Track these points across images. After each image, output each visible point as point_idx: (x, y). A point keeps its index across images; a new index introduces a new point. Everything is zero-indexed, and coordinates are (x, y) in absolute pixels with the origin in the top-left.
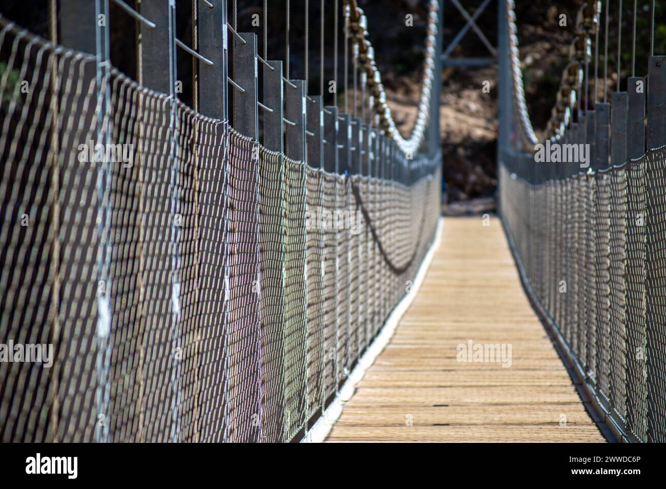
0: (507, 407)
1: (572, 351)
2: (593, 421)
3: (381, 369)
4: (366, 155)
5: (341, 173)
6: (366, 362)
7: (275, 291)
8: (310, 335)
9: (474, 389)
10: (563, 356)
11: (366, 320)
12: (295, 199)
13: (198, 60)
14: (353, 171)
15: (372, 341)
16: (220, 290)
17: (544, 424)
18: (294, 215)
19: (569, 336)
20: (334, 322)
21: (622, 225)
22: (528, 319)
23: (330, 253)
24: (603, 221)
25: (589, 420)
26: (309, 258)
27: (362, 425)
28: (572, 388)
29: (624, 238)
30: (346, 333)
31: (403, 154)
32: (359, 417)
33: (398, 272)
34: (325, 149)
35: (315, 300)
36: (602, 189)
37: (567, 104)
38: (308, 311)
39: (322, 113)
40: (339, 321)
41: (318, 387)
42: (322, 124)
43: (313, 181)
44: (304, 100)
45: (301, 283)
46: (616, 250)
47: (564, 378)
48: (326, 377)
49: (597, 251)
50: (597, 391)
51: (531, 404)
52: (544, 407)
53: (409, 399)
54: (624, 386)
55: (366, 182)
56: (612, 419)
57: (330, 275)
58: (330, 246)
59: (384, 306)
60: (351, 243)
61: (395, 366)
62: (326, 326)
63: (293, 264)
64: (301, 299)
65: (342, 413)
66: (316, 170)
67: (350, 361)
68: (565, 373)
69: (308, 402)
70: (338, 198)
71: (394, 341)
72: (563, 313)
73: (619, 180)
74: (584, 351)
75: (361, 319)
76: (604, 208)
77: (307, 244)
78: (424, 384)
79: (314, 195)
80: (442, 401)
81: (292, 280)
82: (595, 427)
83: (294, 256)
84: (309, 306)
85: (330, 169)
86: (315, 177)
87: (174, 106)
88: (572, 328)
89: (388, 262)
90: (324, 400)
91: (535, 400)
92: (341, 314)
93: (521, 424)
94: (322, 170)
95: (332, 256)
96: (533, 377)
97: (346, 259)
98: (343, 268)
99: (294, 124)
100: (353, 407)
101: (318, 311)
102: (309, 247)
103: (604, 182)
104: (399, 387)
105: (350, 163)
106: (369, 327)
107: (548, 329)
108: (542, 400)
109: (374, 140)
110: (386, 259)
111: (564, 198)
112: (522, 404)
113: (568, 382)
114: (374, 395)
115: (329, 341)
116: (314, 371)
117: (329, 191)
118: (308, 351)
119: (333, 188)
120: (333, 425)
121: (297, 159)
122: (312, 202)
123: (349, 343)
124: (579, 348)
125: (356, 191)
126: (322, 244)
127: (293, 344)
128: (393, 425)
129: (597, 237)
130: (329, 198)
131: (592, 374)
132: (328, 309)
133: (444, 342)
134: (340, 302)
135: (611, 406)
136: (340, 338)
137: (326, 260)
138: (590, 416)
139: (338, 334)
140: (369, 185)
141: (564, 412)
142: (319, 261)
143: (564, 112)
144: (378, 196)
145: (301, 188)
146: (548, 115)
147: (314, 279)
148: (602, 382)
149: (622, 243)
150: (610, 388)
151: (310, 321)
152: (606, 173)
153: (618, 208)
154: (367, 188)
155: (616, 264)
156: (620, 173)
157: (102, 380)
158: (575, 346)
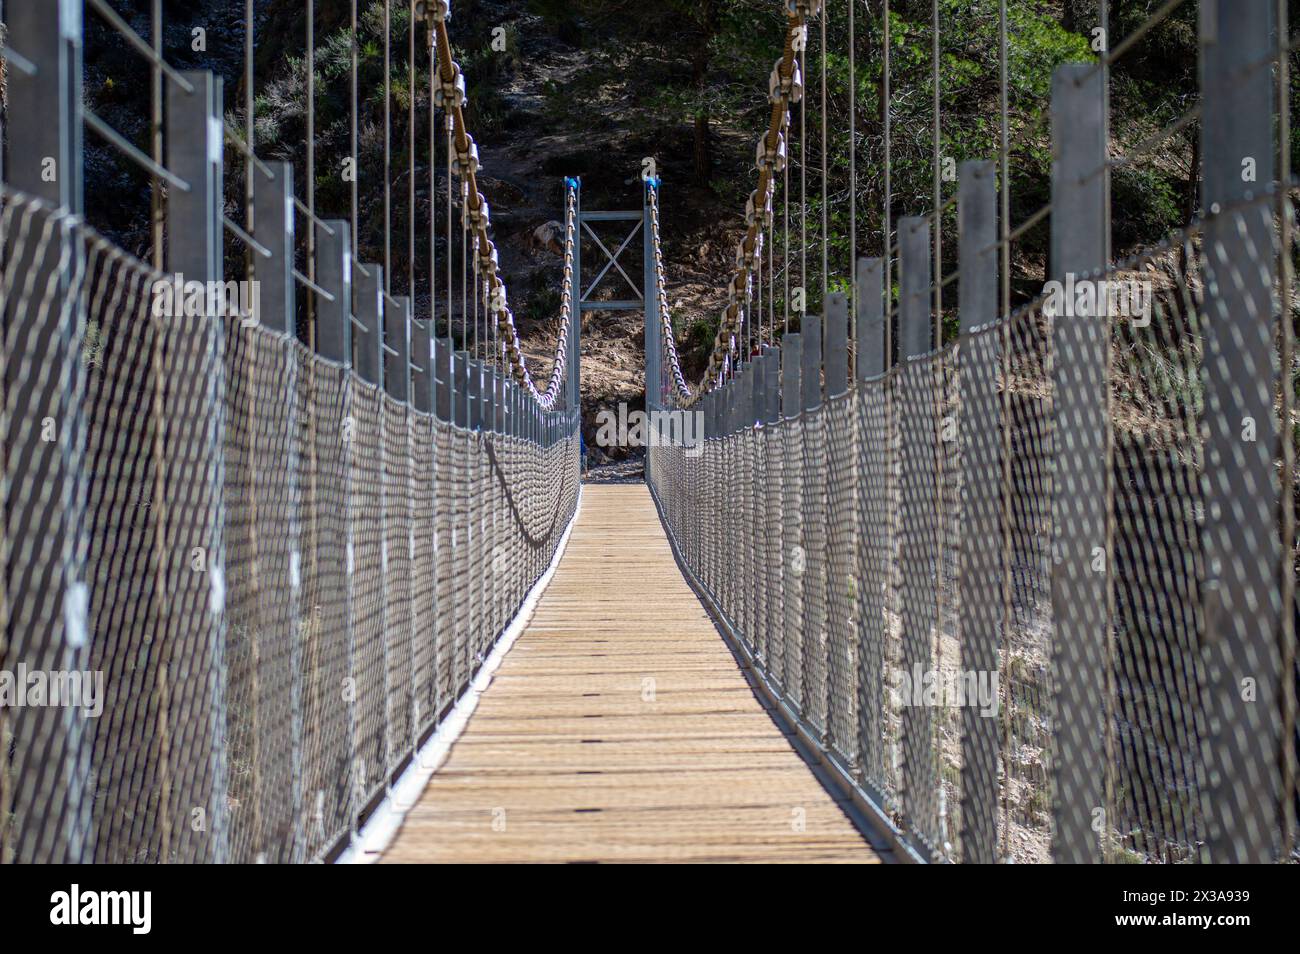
0: (667, 695)
1: (736, 631)
2: (764, 708)
3: (521, 655)
4: (500, 408)
5: (473, 428)
6: (502, 646)
7: (402, 564)
8: (441, 614)
9: (628, 675)
10: (726, 637)
11: (501, 599)
12: (424, 457)
13: (315, 294)
14: (486, 426)
15: (508, 623)
16: (342, 561)
17: (709, 713)
18: (422, 476)
19: (733, 614)
20: (466, 600)
21: (796, 485)
22: (685, 596)
23: (463, 520)
24: (774, 481)
25: (759, 707)
26: (440, 526)
27: (501, 718)
28: (739, 673)
29: (800, 499)
30: (480, 614)
31: (538, 407)
32: (497, 709)
33: (536, 545)
34: (456, 399)
35: (445, 574)
36: (772, 444)
37: (725, 351)
38: (438, 588)
39: (452, 358)
40: (472, 600)
41: (449, 675)
42: (452, 371)
43: (443, 436)
44: (433, 342)
45: (430, 555)
46: (790, 513)
47: (728, 661)
48: (460, 663)
49: (767, 515)
50: (767, 675)
51: (694, 691)
52: (708, 694)
53: (554, 689)
54: (799, 667)
55: (500, 440)
56: (785, 706)
57: (463, 546)
58: (462, 512)
59: (521, 584)
60: (485, 509)
61: (536, 651)
62: (459, 605)
63: (421, 532)
64: (431, 572)
65: (478, 705)
66: (445, 424)
67: (485, 646)
68: (730, 656)
69: (439, 693)
70: (470, 457)
71: (533, 624)
72: (726, 589)
73: (793, 433)
74: (751, 630)
75: (496, 598)
76: (774, 466)
77: (436, 510)
78: (571, 671)
79: (444, 453)
80: (593, 690)
81: (420, 551)
82: (766, 715)
83: (422, 522)
84: (440, 581)
85: (462, 424)
86: (445, 432)
87: (291, 347)
88: (737, 605)
89: (525, 533)
90: (457, 689)
91: (698, 686)
92: (474, 591)
93: (683, 714)
94: (453, 424)
95: (464, 524)
96: (694, 661)
97: (480, 527)
98: (477, 539)
99: (421, 370)
100: (490, 698)
101: (450, 587)
102: (439, 513)
103: (774, 437)
104: (542, 675)
105: (482, 415)
106: (505, 606)
107: (708, 607)
108: (706, 687)
109: (508, 391)
110: (522, 529)
111: (726, 457)
112: (683, 691)
113: (734, 666)
114: (515, 684)
115: (462, 622)
116: (446, 656)
117: (460, 449)
118: (440, 633)
119: (465, 445)
120: (469, 718)
121: (425, 410)
122: (442, 460)
123: (484, 625)
124: (745, 627)
125: (489, 449)
126: (453, 510)
127: (423, 625)
128: (537, 717)
129: (767, 500)
130: (461, 457)
131: (761, 657)
132: (461, 585)
133: (591, 623)
134: (474, 578)
135: (783, 692)
136: (474, 619)
137: (458, 528)
138: (760, 703)
139: (472, 614)
140: (506, 445)
141: (730, 698)
142: (450, 530)
143: (722, 360)
144: (513, 456)
145: (429, 444)
146: (703, 364)
147: (444, 550)
148: (773, 664)
149: (797, 505)
150: (783, 671)
151: (440, 598)
152: (777, 426)
153: (792, 465)
154: (502, 446)
155: (790, 530)
156: (794, 426)
157: (216, 662)
158: (741, 626)
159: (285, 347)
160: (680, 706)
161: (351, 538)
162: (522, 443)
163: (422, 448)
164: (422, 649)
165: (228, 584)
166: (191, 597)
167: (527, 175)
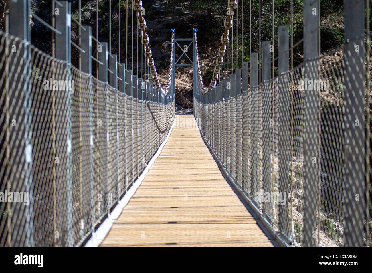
0: (198, 175)
1: (218, 157)
2: (225, 179)
3: (157, 163)
4: (152, 94)
5: (144, 100)
6: (152, 161)
7: (123, 138)
8: (134, 152)
9: (187, 170)
10: (215, 159)
11: (152, 148)
12: (129, 108)
13: (98, 63)
14: (147, 99)
15: (154, 155)
16: (105, 138)
17: (209, 180)
18: (129, 114)
19: (217, 152)
20: (142, 148)
21: (234, 116)
22: (204, 147)
23: (140, 126)
24: (228, 115)
25: (224, 178)
26: (134, 128)
27: (151, 181)
28: (218, 169)
29: (235, 120)
31: (163, 94)
32: (150, 179)
33: (162, 132)
34: (139, 92)
35: (136, 141)
36: (228, 105)
37: (215, 78)
38: (133, 145)
39: (137, 81)
40: (143, 148)
41: (137, 169)
42: (137, 84)
43: (135, 102)
44: (132, 76)
45: (131, 136)
46: (232, 124)
47: (216, 166)
48: (140, 166)
49: (226, 124)
50: (226, 169)
51: (205, 174)
52: (209, 175)
53: (166, 173)
54: (235, 167)
55: (152, 103)
56: (231, 178)
57: (141, 133)
58: (140, 124)
59: (158, 144)
60: (147, 123)
61: (161, 163)
62: (139, 150)
63: (129, 129)
64: (131, 141)
65: (145, 178)
66: (136, 99)
67: (147, 161)
68: (216, 164)
69: (134, 174)
70: (143, 108)
71: (161, 155)
72: (215, 145)
73: (233, 102)
74: (222, 157)
75: (150, 148)
76: (228, 111)
77: (133, 123)
78: (171, 168)
79: (135, 107)
80: (177, 173)
81: (129, 135)
82: (226, 181)
83: (129, 127)
84: (134, 143)
85: (140, 99)
86: (135, 101)
87: (91, 78)
88: (218, 150)
89: (159, 129)
90: (139, 173)
91: (207, 172)
92: (144, 146)
93: (202, 180)
94: (138, 99)
95: (141, 127)
96: (206, 166)
97: (146, 128)
98: (145, 131)
99: (129, 84)
100: (148, 176)
101: (137, 144)
102: (134, 124)
103: (228, 103)
104: (163, 169)
105: (146, 96)
106: (153, 150)
107: (210, 150)
108: (209, 173)
109: (154, 90)
110: (158, 128)
111: (215, 108)
112: (202, 174)
113: (217, 167)
114: (155, 172)
115: (140, 155)
116: (136, 164)
117: (140, 106)
118: (134, 158)
119: (141, 105)
120: (142, 182)
121: (130, 95)
122: (135, 109)
123: (147, 155)
124: (220, 156)
125: (148, 106)
126: (138, 123)
127: (129, 155)
128: (161, 181)
129: (226, 120)
130: (140, 108)
131: (224, 164)
132: (140, 144)
133: (178, 155)
134: (144, 142)
135: (231, 174)
136: (144, 154)
137: (139, 128)
138: (224, 177)
139: (143, 152)
140: (153, 105)
141: (216, 176)
142: (137, 129)
143: (215, 81)
144: (155, 108)
145: (131, 105)
146: (209, 82)
147: (135, 134)
148: (228, 166)
149: (234, 122)
150: (230, 168)
151: (134, 148)
152: (229, 100)
153: (233, 111)
154: (152, 105)
155: (232, 129)
156: (233, 99)
157: (69, 166)
158: (219, 155)
159: (89, 78)
160: (202, 178)
161: (108, 131)
162: (158, 104)
163: (129, 106)
164: (129, 162)
165: (73, 144)
166: (62, 148)
167: (160, 28)
